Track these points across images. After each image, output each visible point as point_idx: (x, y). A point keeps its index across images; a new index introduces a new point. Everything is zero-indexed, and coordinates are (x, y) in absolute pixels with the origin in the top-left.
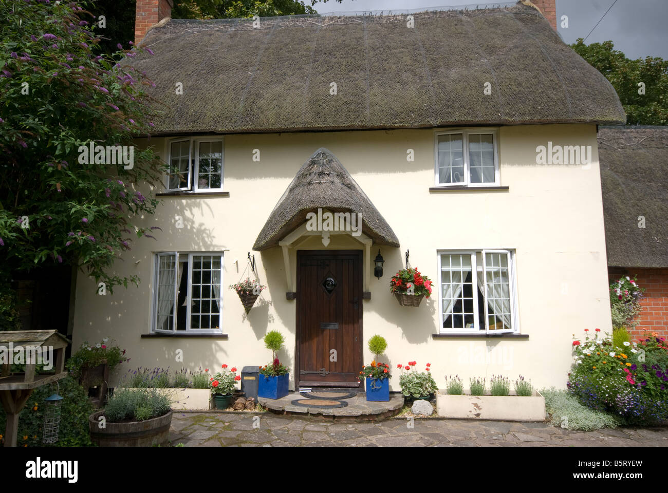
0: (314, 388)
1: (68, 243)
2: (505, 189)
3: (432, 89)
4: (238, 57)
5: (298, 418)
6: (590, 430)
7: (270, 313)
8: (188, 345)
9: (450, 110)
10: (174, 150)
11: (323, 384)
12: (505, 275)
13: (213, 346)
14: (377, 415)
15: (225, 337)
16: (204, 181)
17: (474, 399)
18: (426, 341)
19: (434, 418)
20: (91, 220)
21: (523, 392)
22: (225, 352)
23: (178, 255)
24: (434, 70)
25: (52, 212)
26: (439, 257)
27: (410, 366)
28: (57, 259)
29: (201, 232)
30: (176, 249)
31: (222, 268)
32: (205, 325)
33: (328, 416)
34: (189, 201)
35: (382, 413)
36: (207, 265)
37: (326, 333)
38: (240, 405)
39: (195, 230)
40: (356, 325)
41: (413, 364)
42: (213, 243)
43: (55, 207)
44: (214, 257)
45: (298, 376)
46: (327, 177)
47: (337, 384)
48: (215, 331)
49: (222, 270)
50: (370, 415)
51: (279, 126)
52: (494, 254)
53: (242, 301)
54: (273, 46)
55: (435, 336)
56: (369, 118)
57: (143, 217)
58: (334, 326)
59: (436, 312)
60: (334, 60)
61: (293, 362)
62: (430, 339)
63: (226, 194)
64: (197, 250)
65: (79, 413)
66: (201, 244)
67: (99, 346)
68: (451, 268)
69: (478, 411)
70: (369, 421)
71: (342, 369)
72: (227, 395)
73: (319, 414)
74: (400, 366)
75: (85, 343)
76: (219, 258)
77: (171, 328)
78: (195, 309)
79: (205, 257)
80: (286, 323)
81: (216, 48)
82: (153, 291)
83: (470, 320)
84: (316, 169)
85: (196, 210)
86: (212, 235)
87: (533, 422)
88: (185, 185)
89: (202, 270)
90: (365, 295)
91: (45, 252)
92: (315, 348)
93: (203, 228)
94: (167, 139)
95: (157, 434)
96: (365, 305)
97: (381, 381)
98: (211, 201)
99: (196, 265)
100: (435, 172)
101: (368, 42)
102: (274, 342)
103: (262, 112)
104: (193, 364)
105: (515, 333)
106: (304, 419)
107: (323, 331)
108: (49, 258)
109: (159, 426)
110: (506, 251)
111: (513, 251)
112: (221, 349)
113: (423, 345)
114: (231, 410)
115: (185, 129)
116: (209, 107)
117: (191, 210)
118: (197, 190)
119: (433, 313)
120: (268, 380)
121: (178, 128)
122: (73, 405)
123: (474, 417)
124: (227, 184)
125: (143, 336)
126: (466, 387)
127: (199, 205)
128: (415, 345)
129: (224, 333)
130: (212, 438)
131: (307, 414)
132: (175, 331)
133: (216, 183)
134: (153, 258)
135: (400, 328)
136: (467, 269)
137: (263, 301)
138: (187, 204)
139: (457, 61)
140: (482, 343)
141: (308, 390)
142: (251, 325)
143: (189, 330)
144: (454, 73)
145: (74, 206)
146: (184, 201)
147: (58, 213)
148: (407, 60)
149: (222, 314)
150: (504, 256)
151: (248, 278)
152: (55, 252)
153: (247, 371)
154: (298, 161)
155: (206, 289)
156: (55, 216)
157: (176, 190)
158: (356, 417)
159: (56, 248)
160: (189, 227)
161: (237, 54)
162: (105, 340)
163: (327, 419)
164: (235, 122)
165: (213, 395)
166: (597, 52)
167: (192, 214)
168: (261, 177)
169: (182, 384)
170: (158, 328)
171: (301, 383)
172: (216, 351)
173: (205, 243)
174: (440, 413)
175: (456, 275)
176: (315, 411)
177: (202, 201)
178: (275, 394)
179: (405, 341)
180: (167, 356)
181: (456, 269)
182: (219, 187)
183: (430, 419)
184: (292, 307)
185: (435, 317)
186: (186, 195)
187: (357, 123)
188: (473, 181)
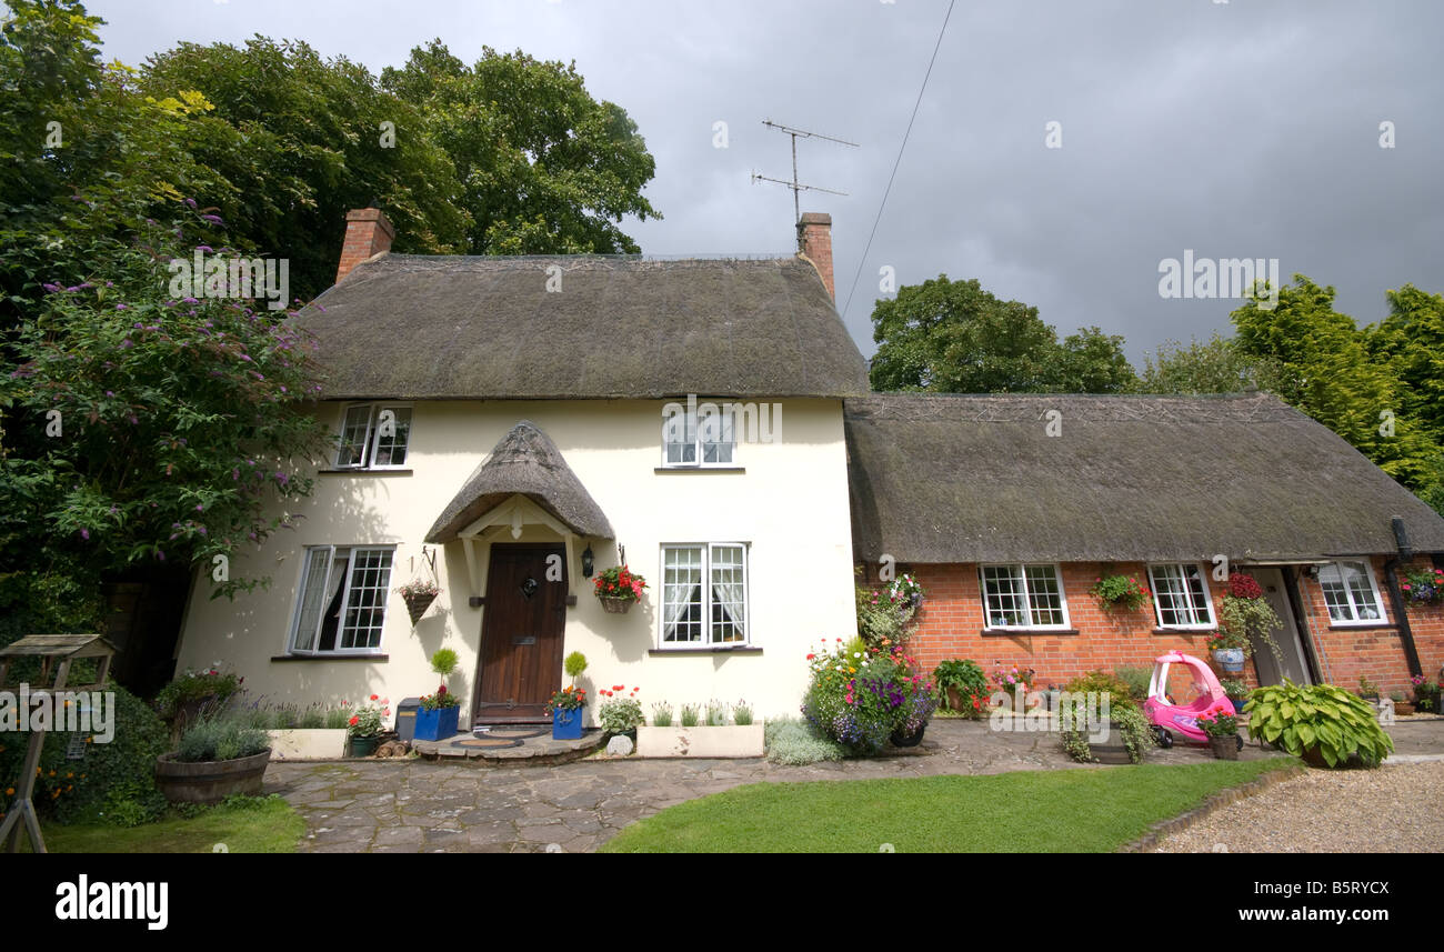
0: (494, 726)
1: (174, 536)
2: (741, 470)
3: (658, 355)
4: (450, 307)
5: (453, 764)
6: (805, 764)
7: (447, 625)
8: (333, 671)
9: (675, 380)
10: (351, 416)
11: (507, 720)
12: (738, 573)
13: (367, 671)
14: (556, 756)
15: (384, 658)
16: (385, 455)
17: (682, 732)
18: (641, 658)
19: (632, 758)
20: (207, 508)
21: (744, 720)
22: (382, 679)
23: (334, 549)
24: (669, 332)
25: (160, 498)
26: (663, 552)
27: (614, 692)
28: (158, 556)
29: (370, 518)
30: (332, 541)
31: (393, 566)
32: (361, 644)
33: (490, 759)
34: (360, 480)
35: (563, 753)
36: (374, 562)
37: (520, 650)
38: (385, 751)
39: (362, 517)
40: (557, 639)
41: (618, 688)
42: (385, 533)
43: (167, 491)
44: (385, 553)
45: (477, 710)
46: (522, 456)
47: (525, 720)
48: (374, 651)
49: (393, 569)
50: (545, 756)
51: (476, 394)
52: (724, 548)
53: (409, 609)
54: (498, 294)
55: (653, 652)
56: (583, 386)
57: (297, 500)
58: (530, 641)
59: (656, 621)
60: (560, 316)
61: (470, 691)
62: (646, 656)
63: (409, 473)
64: (362, 543)
65: (149, 752)
66: (369, 534)
67: (206, 672)
68: (675, 566)
69: (686, 747)
70: (545, 765)
71: (535, 699)
72: (370, 736)
73: (480, 757)
74: (602, 692)
75: (189, 668)
76: (391, 552)
77: (311, 648)
78: (351, 621)
79: (372, 552)
80: (466, 638)
81: (429, 294)
82: (297, 596)
83: (696, 631)
84: (514, 445)
85: (367, 491)
86: (385, 522)
87: (747, 758)
88: (358, 461)
89: (366, 569)
90: (567, 601)
91: (143, 547)
92: (502, 670)
93: (374, 513)
94: (343, 403)
95: (240, 779)
96: (569, 613)
97: (573, 712)
98: (388, 481)
99: (360, 562)
100: (663, 450)
101: (607, 294)
102: (444, 662)
103: (458, 377)
104: (335, 697)
105: (749, 646)
106: (462, 765)
107: (515, 647)
108: (149, 553)
109: (245, 769)
110: (741, 545)
111: (748, 545)
112: (377, 675)
113: (637, 664)
114: (374, 757)
115: (361, 394)
116: (397, 369)
117: (361, 491)
118: (373, 467)
119: (651, 622)
120: (428, 715)
121: (353, 393)
122: (143, 742)
123: (680, 755)
124: (412, 460)
125: (274, 660)
126: (677, 718)
127: (371, 485)
128: (626, 664)
129: (384, 653)
130: (323, 790)
131: (464, 757)
132: (316, 651)
133: (399, 457)
134: (304, 554)
135: (610, 643)
136: (695, 566)
137: (439, 609)
138: (358, 485)
139: (698, 323)
140: (709, 660)
141: (485, 730)
142: (422, 642)
143: (339, 650)
144: (690, 336)
145: (184, 492)
146: (354, 480)
147: (168, 498)
148: (644, 319)
149: (386, 627)
150: (738, 551)
151: (419, 579)
152: (156, 547)
153: (406, 704)
154: (496, 434)
155: (369, 594)
156: (163, 502)
157: (345, 466)
158: (527, 759)
159: (158, 542)
160: (356, 513)
161: (451, 303)
162: (217, 664)
163: (489, 764)
164: (424, 387)
165: (350, 737)
166: (962, 292)
167: (362, 495)
168: (455, 452)
169: (314, 723)
170: (296, 648)
171: (480, 720)
172: (370, 678)
173: (374, 534)
174: (640, 752)
175: (683, 573)
176: (474, 753)
177: (377, 481)
178: (435, 733)
179: (615, 658)
180: (302, 686)
181: (683, 566)
182: (402, 463)
183: (625, 759)
184: (477, 617)
185: (654, 627)
186: (358, 472)
187: (568, 393)
188: (706, 460)
